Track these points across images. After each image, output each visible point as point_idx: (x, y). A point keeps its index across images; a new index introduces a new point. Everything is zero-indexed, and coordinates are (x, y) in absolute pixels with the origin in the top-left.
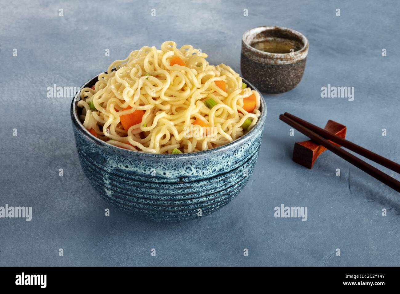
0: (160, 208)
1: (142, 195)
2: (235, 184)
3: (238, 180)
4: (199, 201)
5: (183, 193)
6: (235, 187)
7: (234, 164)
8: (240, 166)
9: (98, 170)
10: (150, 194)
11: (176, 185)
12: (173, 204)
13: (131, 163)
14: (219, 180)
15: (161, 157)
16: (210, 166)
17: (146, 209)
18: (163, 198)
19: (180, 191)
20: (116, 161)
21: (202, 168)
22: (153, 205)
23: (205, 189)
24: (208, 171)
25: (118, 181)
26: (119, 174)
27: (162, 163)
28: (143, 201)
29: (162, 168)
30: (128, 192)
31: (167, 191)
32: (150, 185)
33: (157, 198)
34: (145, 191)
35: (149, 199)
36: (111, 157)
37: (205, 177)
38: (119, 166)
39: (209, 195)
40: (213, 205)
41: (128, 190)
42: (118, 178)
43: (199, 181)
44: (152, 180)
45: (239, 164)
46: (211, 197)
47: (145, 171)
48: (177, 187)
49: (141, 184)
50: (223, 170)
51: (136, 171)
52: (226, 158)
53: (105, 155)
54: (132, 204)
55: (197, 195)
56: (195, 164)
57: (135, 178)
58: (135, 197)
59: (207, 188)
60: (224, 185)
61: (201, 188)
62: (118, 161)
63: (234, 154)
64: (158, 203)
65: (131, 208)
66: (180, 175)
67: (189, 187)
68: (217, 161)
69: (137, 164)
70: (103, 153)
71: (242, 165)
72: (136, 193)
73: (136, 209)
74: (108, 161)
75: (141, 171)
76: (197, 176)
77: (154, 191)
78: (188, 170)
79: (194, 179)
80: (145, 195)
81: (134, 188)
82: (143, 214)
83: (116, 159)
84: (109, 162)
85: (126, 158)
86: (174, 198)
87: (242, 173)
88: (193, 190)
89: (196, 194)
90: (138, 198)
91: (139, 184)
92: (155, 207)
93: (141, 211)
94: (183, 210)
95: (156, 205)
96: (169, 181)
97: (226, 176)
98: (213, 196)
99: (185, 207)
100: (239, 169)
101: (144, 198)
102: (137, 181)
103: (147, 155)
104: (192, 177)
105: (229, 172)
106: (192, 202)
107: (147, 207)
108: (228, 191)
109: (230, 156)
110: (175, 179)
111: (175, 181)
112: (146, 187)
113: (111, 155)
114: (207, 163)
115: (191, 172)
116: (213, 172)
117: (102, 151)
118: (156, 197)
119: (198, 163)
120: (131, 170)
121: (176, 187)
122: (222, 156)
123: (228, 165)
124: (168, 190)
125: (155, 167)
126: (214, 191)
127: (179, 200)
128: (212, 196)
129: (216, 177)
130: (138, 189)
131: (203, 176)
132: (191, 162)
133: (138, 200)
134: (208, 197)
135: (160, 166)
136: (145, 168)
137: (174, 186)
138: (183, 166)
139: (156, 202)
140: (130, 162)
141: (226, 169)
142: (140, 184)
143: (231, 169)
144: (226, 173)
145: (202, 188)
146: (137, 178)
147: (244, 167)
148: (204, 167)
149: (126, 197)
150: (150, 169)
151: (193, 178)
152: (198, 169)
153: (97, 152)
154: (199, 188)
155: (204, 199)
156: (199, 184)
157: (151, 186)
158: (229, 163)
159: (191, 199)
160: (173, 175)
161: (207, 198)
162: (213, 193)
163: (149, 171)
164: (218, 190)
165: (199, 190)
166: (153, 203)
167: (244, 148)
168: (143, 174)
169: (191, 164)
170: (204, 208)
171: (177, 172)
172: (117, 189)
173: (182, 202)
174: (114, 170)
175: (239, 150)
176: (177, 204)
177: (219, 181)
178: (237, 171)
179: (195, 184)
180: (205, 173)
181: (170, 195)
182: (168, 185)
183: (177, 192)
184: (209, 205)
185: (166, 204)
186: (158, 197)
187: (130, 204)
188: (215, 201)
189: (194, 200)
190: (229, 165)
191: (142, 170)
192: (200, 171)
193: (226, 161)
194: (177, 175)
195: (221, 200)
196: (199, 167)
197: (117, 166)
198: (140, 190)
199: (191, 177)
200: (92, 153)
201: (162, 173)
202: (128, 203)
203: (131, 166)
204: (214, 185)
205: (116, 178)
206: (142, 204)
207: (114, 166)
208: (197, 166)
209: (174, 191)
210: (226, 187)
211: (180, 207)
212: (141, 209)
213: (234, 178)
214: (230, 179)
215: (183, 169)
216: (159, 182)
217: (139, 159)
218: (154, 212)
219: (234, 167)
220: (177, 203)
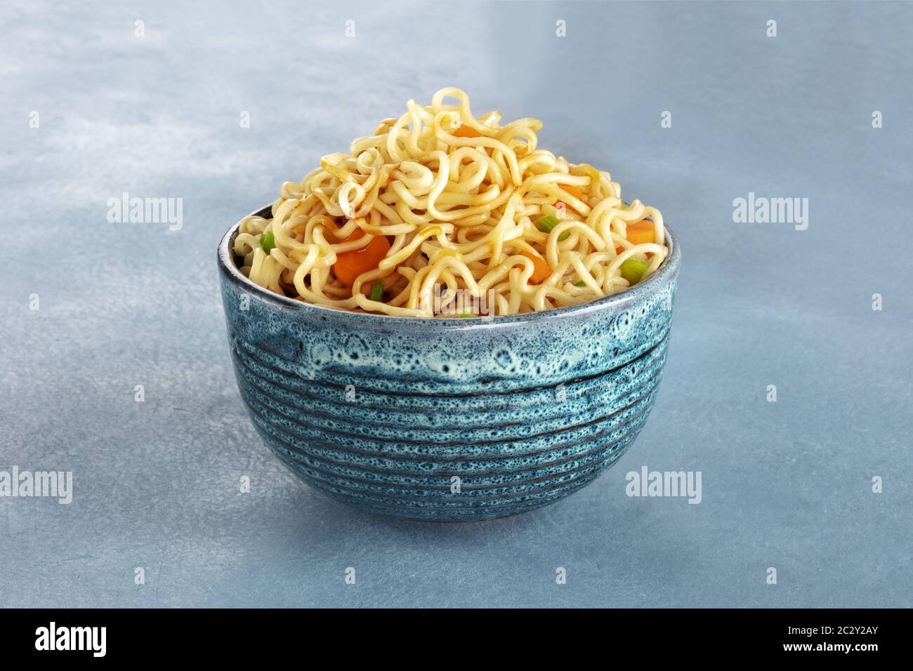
0: (435, 466)
1: (392, 433)
2: (613, 414)
3: (621, 405)
4: (528, 449)
5: (492, 424)
6: (613, 423)
7: (612, 354)
8: (626, 365)
9: (285, 381)
10: (411, 429)
11: (474, 399)
12: (466, 454)
13: (365, 345)
14: (576, 392)
15: (437, 324)
16: (554, 351)
17: (401, 473)
18: (442, 438)
19: (482, 418)
20: (328, 343)
21: (535, 356)
22: (419, 459)
23: (544, 414)
24: (551, 366)
25: (332, 401)
26: (336, 378)
27: (440, 340)
28: (395, 449)
29: (439, 353)
30: (356, 429)
31: (453, 416)
32: (412, 402)
33: (429, 437)
34: (400, 421)
35: (409, 442)
36: (317, 335)
37: (543, 380)
38: (335, 358)
39: (553, 433)
40: (563, 466)
41: (355, 422)
42: (333, 393)
43: (528, 391)
44: (417, 387)
45: (622, 357)
46: (558, 440)
47: (399, 362)
48: (476, 406)
49: (389, 400)
50: (586, 368)
51: (378, 365)
52: (591, 334)
53: (302, 333)
54: (368, 461)
55: (523, 431)
56: (519, 344)
57: (374, 386)
58: (376, 439)
59: (547, 411)
60: (589, 410)
61: (534, 410)
62: (335, 344)
63: (611, 328)
64: (431, 451)
65: (363, 475)
66: (482, 372)
67: (505, 408)
68: (570, 339)
69: (380, 346)
70: (297, 330)
71: (630, 362)
72: (377, 426)
73: (376, 475)
74: (309, 349)
75: (389, 363)
76: (524, 376)
77: (422, 419)
78: (501, 360)
79: (517, 384)
80: (399, 432)
81: (373, 414)
82: (393, 490)
83: (329, 338)
84: (311, 350)
85: (353, 332)
86: (468, 437)
87: (629, 385)
88: (513, 415)
89: (521, 428)
90: (382, 441)
91: (384, 401)
92: (423, 463)
93: (389, 478)
94: (490, 474)
95: (424, 459)
96: (458, 389)
97: (591, 385)
98: (562, 438)
99: (496, 465)
100: (623, 372)
101: (395, 440)
102: (379, 393)
103: (404, 321)
104: (512, 379)
105: (599, 376)
106: (511, 450)
107: (404, 465)
108: (598, 430)
109: (602, 331)
110: (472, 383)
111: (472, 389)
112: (402, 409)
113: (317, 329)
114: (546, 343)
115: (509, 364)
116: (561, 369)
117: (294, 325)
118: (427, 435)
119: (525, 340)
120: (364, 364)
121: (473, 406)
122: (583, 328)
123: (597, 354)
124: (454, 414)
125: (423, 353)
126: (565, 423)
127: (481, 443)
128: (559, 437)
129: (568, 383)
130: (383, 416)
131: (538, 377)
132: (510, 338)
133: (381, 447)
134: (551, 440)
135: (435, 347)
136: (399, 356)
137: (468, 402)
138: (491, 347)
139: (425, 450)
140: (363, 342)
141: (593, 366)
142: (386, 401)
143: (604, 369)
144: (592, 377)
145: (537, 411)
146: (378, 384)
147: (633, 371)
148: (539, 352)
149: (352, 443)
150: (410, 356)
151: (515, 382)
152: (525, 358)
153: (282, 330)
154: (528, 411)
155: (541, 444)
156: (528, 400)
157: (413, 405)
158: (599, 350)
159: (511, 441)
160: (466, 371)
161: (548, 440)
162: (563, 430)
163: (409, 362)
164: (574, 422)
165: (528, 417)
166: (419, 453)
167: (632, 316)
168: (394, 371)
169: (510, 344)
170: (540, 471)
171: (475, 363)
172: (331, 422)
173: (489, 448)
174: (324, 370)
175: (621, 318)
176: (476, 455)
177: (576, 397)
178: (618, 378)
179: (520, 399)
180: (542, 371)
181: (458, 429)
182: (454, 401)
183: (476, 420)
184: (551, 464)
185: (450, 455)
186: (430, 435)
187: (363, 462)
188: (566, 453)
189: (516, 445)
190: (600, 354)
191: (392, 361)
192: (532, 363)
193: (591, 342)
194: (477, 371)
195: (581, 453)
196: (528, 351)
197: (330, 356)
198: (386, 418)
199: (509, 379)
200: (271, 337)
201: (439, 367)
202: (357, 459)
203: (365, 353)
204: (564, 407)
205: (329, 393)
206: (393, 459)
207: (323, 361)
208: (523, 348)
209: (469, 418)
210: (592, 415)
211: (484, 465)
212: (388, 472)
213: (611, 394)
214: (603, 396)
215: (490, 355)
216: (433, 392)
217: (384, 332)
218: (421, 481)
219: (610, 362)
220: (476, 452)
